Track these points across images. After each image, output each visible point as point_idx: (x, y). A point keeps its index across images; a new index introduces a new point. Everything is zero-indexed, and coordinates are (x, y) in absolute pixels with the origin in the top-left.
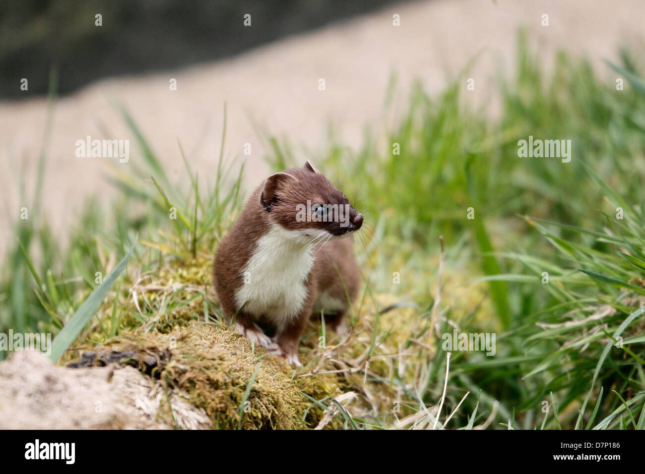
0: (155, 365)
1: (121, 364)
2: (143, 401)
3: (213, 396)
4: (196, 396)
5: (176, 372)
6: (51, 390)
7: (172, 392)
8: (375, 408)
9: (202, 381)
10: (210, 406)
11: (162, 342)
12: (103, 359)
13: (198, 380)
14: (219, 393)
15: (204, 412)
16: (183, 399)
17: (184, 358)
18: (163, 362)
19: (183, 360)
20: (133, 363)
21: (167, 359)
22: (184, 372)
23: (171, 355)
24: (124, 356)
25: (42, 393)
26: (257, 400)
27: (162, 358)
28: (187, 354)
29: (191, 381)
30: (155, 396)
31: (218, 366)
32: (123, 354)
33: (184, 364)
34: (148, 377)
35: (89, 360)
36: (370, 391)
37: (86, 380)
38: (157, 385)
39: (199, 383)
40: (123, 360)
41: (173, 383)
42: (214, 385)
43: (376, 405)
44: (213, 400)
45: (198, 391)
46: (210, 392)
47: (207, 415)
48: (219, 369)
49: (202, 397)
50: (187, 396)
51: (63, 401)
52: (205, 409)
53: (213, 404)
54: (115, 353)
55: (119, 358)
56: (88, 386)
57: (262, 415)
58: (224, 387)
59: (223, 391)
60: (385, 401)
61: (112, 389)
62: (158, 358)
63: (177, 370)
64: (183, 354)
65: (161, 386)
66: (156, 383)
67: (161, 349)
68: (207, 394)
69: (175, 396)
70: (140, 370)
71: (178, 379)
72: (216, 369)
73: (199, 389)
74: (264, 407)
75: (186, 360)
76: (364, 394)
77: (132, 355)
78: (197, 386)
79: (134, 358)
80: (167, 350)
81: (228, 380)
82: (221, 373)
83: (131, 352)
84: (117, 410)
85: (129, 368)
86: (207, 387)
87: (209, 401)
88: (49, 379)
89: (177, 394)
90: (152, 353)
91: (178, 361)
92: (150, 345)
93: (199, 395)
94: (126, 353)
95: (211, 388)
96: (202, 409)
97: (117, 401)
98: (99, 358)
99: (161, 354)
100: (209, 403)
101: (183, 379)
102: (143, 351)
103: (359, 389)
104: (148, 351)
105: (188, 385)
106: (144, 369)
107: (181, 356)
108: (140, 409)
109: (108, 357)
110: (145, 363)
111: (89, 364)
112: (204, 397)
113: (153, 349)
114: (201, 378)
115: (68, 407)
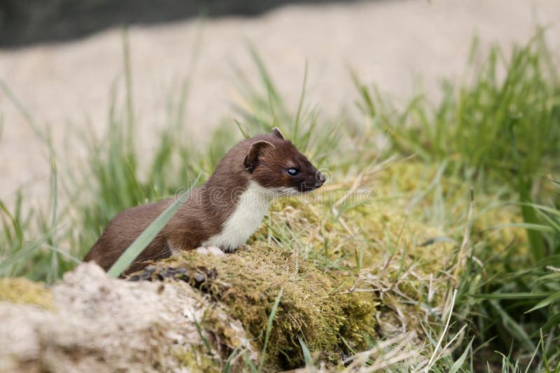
0: (203, 281)
1: (175, 279)
2: (190, 310)
3: (249, 310)
4: (234, 309)
5: (220, 289)
6: (104, 299)
7: (216, 305)
8: (404, 325)
9: (241, 298)
10: (245, 318)
11: (212, 263)
12: (161, 274)
13: (238, 297)
14: (255, 308)
15: (241, 324)
16: (224, 312)
17: (229, 277)
18: (209, 279)
19: (227, 279)
20: (185, 278)
21: (213, 277)
22: (227, 289)
23: (217, 274)
24: (178, 272)
25: (95, 301)
26: (290, 314)
27: (209, 276)
28: (231, 274)
29: (232, 297)
30: (201, 307)
31: (256, 286)
32: (178, 270)
33: (228, 281)
34: (196, 290)
35: (149, 274)
36: (402, 310)
37: (137, 291)
38: (205, 298)
39: (239, 299)
40: (177, 275)
41: (216, 297)
42: (252, 301)
43: (405, 322)
44: (249, 313)
45: (236, 306)
46: (247, 307)
47: (243, 326)
48: (257, 288)
49: (239, 311)
50: (228, 309)
51: (113, 309)
52: (242, 321)
53: (248, 317)
54: (171, 269)
55: (174, 274)
56: (138, 297)
57: (293, 328)
58: (260, 303)
59: (259, 307)
60: (414, 319)
61: (160, 300)
62: (206, 276)
63: (221, 286)
64: (228, 274)
65: (207, 298)
66: (203, 296)
67: (209, 269)
68: (244, 308)
69: (218, 308)
70: (191, 285)
71: (221, 294)
72: (255, 288)
73: (237, 304)
74: (296, 321)
75: (229, 279)
76: (397, 313)
77: (185, 272)
78: (236, 302)
79: (187, 274)
80: (214, 270)
81: (265, 298)
82: (259, 292)
83: (184, 269)
84: (161, 318)
85: (182, 282)
86: (245, 303)
87: (245, 314)
88: (102, 290)
89: (219, 306)
90: (201, 272)
91: (223, 279)
92: (201, 265)
93: (237, 309)
94: (180, 270)
95: (248, 303)
96: (238, 321)
97: (161, 311)
98: (157, 272)
99: (209, 273)
100: (245, 316)
101: (225, 295)
102: (194, 269)
103: (393, 308)
104: (198, 270)
105: (228, 300)
106: (194, 284)
107: (226, 275)
108: (186, 317)
109: (165, 272)
110: (195, 279)
111: (148, 277)
112: (242, 311)
113: (203, 269)
114: (240, 295)
115: (117, 314)
